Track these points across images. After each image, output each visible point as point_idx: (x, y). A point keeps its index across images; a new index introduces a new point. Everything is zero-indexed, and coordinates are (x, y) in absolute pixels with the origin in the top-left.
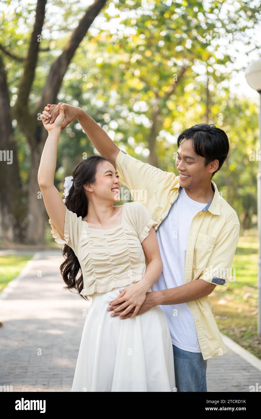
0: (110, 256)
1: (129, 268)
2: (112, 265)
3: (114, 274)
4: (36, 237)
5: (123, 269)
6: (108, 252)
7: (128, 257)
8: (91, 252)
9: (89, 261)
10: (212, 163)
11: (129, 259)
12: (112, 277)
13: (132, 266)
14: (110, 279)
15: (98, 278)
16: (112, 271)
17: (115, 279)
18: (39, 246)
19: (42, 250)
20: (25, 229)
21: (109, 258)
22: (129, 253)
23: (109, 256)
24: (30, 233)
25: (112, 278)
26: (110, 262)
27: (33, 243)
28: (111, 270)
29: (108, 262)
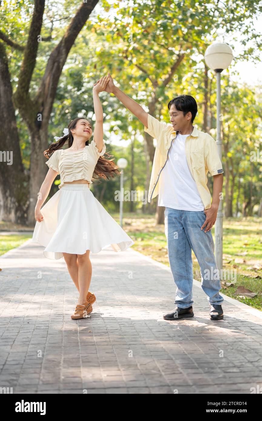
2: (74, 168)
10: (188, 114)
21: (73, 164)
28: (73, 171)
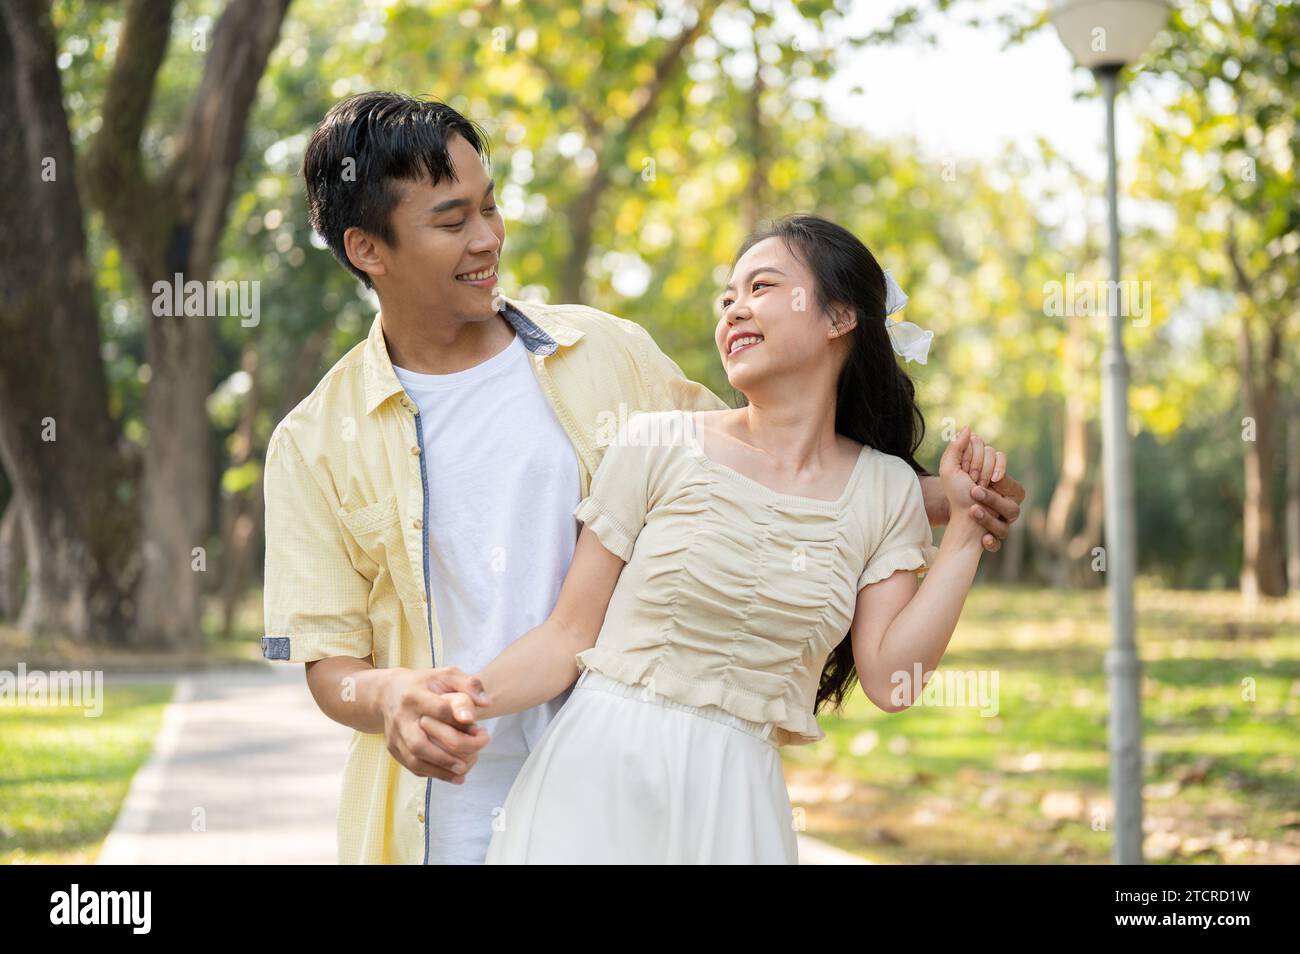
0: (759, 594)
1: (790, 666)
2: (746, 627)
3: (733, 659)
4: (172, 626)
5: (773, 658)
6: (755, 578)
7: (811, 631)
8: (697, 549)
9: (675, 575)
11: (807, 639)
12: (725, 664)
13: (799, 664)
14: (713, 667)
15: (673, 644)
16: (734, 644)
17: (727, 675)
18: (183, 656)
19: (195, 668)
20: (132, 593)
21: (748, 600)
22: (818, 620)
23: (753, 594)
24: (150, 608)
25: (724, 668)
26: (744, 613)
27: (159, 643)
28: (732, 641)
29: (737, 610)
